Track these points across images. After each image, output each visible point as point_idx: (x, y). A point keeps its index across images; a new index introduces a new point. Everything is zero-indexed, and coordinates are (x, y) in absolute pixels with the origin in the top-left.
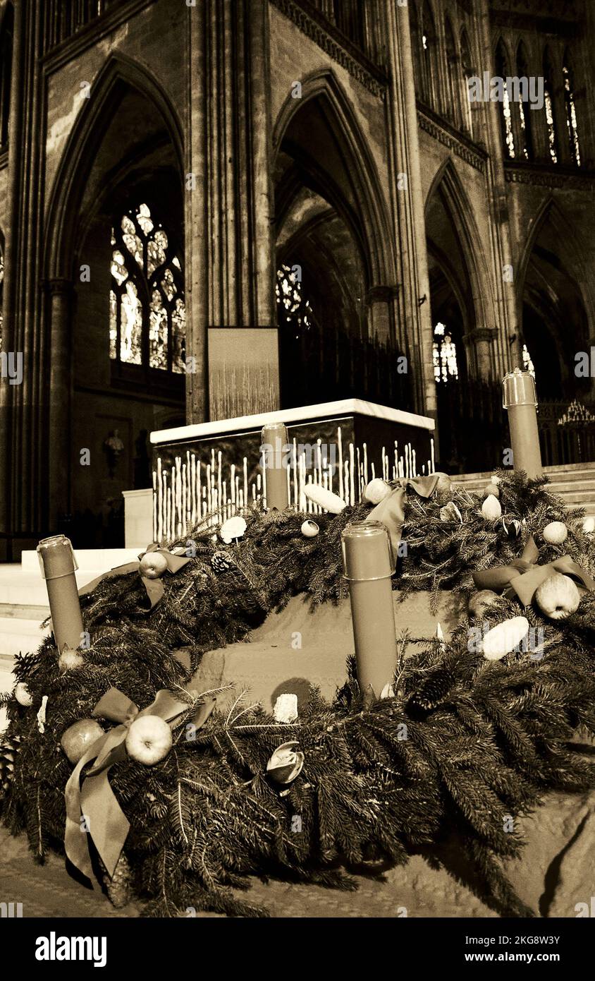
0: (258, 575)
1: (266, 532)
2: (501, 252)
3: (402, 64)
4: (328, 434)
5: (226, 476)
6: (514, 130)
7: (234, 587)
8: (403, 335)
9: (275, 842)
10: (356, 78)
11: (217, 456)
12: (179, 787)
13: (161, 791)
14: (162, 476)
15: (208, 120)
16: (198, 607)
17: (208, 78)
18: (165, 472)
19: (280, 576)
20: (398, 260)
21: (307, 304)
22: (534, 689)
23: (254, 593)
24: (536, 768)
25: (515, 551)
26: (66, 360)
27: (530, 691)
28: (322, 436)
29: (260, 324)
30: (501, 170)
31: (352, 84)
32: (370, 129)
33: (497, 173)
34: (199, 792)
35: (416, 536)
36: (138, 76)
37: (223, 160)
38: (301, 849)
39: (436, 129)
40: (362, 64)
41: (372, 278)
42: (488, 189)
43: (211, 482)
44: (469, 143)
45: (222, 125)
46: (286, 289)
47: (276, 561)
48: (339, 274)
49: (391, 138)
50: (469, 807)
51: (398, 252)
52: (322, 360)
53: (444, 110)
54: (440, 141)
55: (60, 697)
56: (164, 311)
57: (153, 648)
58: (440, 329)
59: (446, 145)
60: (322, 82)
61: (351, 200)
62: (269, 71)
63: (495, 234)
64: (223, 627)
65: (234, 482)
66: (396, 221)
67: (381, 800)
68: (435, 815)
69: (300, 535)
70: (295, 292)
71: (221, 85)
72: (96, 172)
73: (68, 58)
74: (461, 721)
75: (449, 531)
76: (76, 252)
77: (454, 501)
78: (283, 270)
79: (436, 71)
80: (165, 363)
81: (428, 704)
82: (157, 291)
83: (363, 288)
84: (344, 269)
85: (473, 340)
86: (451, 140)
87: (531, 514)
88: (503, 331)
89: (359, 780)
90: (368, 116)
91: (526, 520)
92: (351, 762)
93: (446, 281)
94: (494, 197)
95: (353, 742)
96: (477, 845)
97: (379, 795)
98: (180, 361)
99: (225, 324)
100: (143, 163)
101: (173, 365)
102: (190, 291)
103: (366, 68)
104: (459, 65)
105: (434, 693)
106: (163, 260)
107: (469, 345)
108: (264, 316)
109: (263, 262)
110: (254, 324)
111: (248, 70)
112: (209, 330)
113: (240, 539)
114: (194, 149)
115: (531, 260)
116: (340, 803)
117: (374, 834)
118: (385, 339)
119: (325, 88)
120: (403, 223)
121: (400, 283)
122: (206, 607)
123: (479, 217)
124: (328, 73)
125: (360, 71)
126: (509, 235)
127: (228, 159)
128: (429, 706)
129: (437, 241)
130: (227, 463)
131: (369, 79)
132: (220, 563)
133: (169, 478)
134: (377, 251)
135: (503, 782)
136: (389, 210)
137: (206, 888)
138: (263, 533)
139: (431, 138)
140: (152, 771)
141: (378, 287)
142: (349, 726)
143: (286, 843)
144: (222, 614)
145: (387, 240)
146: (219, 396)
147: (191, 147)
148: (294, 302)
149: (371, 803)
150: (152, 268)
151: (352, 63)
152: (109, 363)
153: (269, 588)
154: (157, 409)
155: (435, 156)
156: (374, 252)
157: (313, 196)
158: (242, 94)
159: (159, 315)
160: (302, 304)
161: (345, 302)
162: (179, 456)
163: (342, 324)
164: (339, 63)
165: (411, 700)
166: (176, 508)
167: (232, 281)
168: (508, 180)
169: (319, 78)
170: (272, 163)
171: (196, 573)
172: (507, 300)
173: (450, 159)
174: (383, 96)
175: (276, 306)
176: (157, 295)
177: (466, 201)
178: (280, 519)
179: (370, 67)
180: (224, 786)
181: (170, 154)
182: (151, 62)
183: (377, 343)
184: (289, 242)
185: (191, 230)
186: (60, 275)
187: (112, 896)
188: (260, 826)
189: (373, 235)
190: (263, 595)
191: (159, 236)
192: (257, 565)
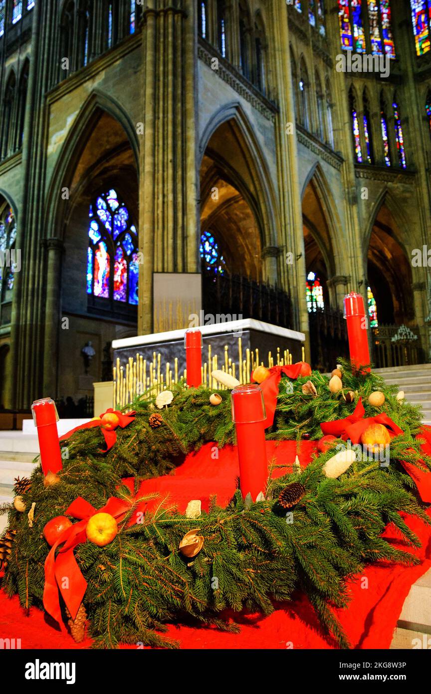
0: (180, 430)
1: (186, 401)
2: (353, 225)
3: (286, 100)
4: (232, 343)
5: (163, 370)
6: (361, 144)
7: (164, 437)
8: (286, 279)
9: (184, 597)
10: (256, 109)
11: (158, 357)
12: (121, 560)
13: (109, 563)
14: (120, 370)
15: (156, 134)
16: (140, 450)
17: (157, 106)
18: (122, 368)
19: (195, 430)
20: (283, 230)
21: (222, 258)
22: (358, 497)
23: (178, 442)
24: (360, 549)
25: (351, 412)
26: (57, 294)
27: (356, 497)
28: (229, 344)
29: (189, 271)
30: (352, 170)
31: (253, 112)
32: (265, 142)
33: (350, 172)
34: (135, 564)
35: (286, 404)
36: (110, 105)
37: (166, 161)
38: (202, 602)
39: (309, 142)
40: (260, 99)
41: (265, 241)
42: (344, 183)
43: (153, 374)
44: (331, 152)
45: (166, 138)
46: (208, 248)
47: (192, 421)
48: (244, 238)
49: (279, 149)
50: (313, 572)
51: (283, 224)
52: (231, 295)
53: (314, 130)
54: (312, 150)
55: (44, 504)
56: (125, 262)
57: (108, 475)
58: (312, 276)
59: (315, 153)
60: (233, 111)
61: (252, 189)
62: (197, 102)
63: (349, 212)
64: (156, 465)
65: (169, 375)
66: (282, 203)
67: (255, 569)
68: (291, 580)
69: (209, 403)
70: (213, 250)
71: (165, 112)
72: (81, 168)
73: (63, 94)
74: (309, 517)
75: (308, 400)
76: (65, 221)
77: (312, 381)
78: (205, 236)
79: (309, 105)
80: (124, 297)
81: (286, 504)
82: (120, 248)
83: (260, 247)
84: (247, 235)
85: (334, 283)
86: (319, 150)
87: (361, 388)
88: (354, 278)
89: (241, 556)
90: (264, 133)
91: (359, 392)
92: (236, 543)
93: (315, 244)
94: (348, 188)
95: (238, 530)
96: (319, 600)
97: (254, 566)
98: (135, 295)
99: (166, 271)
100: (113, 162)
101: (130, 298)
102: (142, 248)
103: (263, 102)
104: (324, 101)
105: (291, 497)
106: (124, 227)
107: (331, 287)
108: (192, 265)
109: (192, 229)
110: (185, 271)
111: (184, 103)
112: (155, 274)
113: (169, 406)
114: (147, 154)
115: (373, 230)
116: (228, 571)
117: (251, 593)
118: (274, 282)
119: (235, 114)
120: (286, 205)
121: (284, 244)
122: (144, 451)
123: (338, 201)
124: (237, 105)
125: (259, 104)
126: (358, 213)
127: (169, 160)
128: (287, 506)
129: (310, 217)
130: (164, 362)
131: (265, 109)
132: (155, 421)
133: (124, 372)
134: (269, 223)
135: (337, 557)
136: (278, 196)
137: (137, 629)
138: (184, 402)
139: (306, 148)
140: (103, 550)
141: (269, 247)
142: (234, 520)
143: (192, 598)
144: (156, 455)
145: (276, 215)
146: (161, 319)
147: (144, 152)
148: (213, 257)
149: (249, 572)
150: (117, 232)
151: (253, 99)
152: (86, 296)
153: (187, 439)
154: (118, 328)
155: (309, 160)
156: (267, 224)
157: (226, 186)
158: (179, 118)
159: (121, 264)
160: (218, 258)
161: (247, 257)
162: (132, 356)
163: (245, 271)
164: (244, 98)
165: (276, 503)
166: (129, 392)
167: (171, 241)
168: (357, 177)
169: (231, 108)
170: (199, 163)
171: (138, 427)
172: (357, 257)
173: (318, 162)
174: (274, 120)
175: (200, 260)
176: (120, 251)
177: (329, 191)
178: (196, 393)
179: (265, 101)
180: (151, 559)
181: (130, 157)
182: (120, 96)
183: (268, 286)
184: (210, 217)
185: (144, 207)
186: (55, 236)
187: (74, 634)
188: (174, 587)
189: (266, 212)
190: (184, 444)
191: (122, 211)
192: (179, 423)
